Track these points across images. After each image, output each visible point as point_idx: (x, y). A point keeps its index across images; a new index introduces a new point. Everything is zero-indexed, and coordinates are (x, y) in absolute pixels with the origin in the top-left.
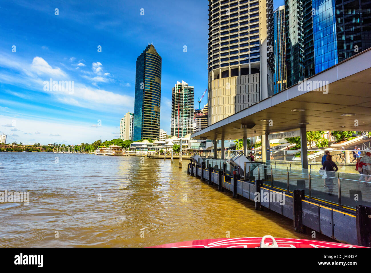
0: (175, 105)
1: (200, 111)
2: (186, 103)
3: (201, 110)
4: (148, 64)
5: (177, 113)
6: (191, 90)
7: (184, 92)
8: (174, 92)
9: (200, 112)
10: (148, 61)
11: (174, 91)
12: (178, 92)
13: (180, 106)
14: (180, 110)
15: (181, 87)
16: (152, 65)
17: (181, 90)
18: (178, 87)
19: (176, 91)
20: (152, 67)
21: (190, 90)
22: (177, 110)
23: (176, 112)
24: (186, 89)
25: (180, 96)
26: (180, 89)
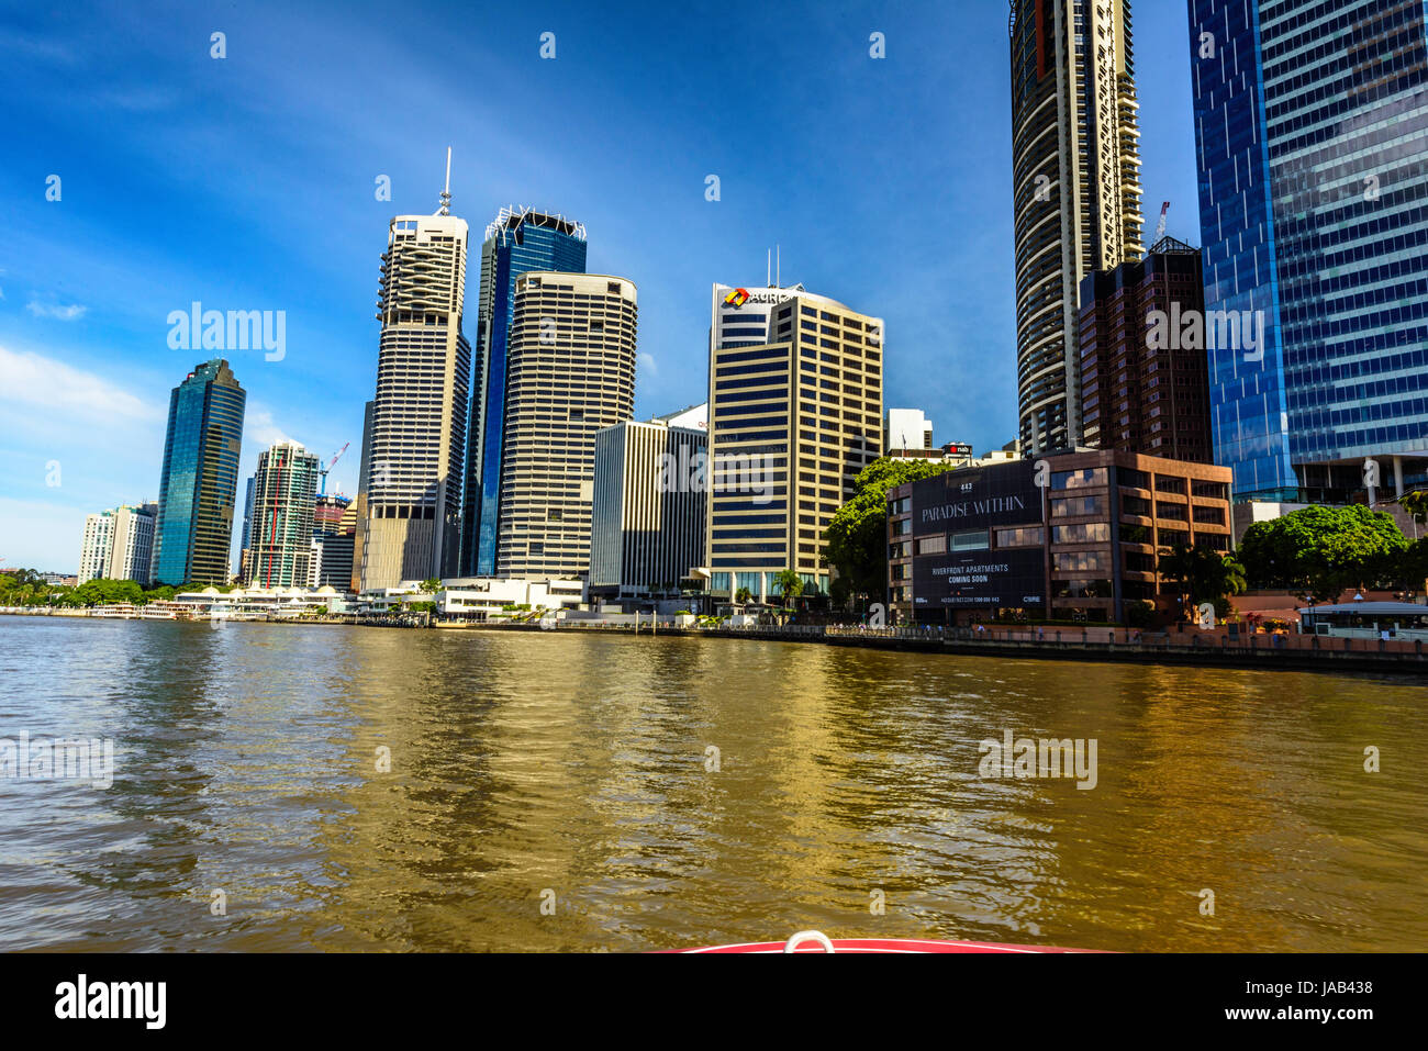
0: (266, 498)
1: (324, 500)
2: (295, 495)
3: (327, 498)
4: (215, 409)
5: (270, 516)
6: (310, 463)
7: (293, 467)
8: (266, 465)
9: (323, 504)
10: (215, 403)
11: (266, 461)
12: (278, 465)
13: (280, 502)
14: (278, 509)
15: (285, 456)
16: (224, 411)
17: (284, 462)
18: (276, 452)
19: (270, 463)
20: (224, 417)
21: (308, 465)
22: (272, 509)
23: (267, 515)
24: (299, 459)
25: (279, 476)
26: (281, 458)
